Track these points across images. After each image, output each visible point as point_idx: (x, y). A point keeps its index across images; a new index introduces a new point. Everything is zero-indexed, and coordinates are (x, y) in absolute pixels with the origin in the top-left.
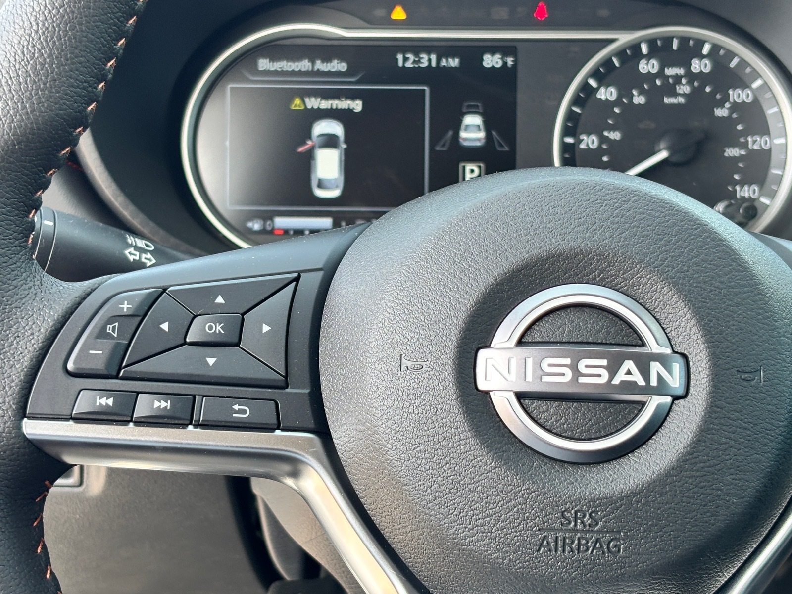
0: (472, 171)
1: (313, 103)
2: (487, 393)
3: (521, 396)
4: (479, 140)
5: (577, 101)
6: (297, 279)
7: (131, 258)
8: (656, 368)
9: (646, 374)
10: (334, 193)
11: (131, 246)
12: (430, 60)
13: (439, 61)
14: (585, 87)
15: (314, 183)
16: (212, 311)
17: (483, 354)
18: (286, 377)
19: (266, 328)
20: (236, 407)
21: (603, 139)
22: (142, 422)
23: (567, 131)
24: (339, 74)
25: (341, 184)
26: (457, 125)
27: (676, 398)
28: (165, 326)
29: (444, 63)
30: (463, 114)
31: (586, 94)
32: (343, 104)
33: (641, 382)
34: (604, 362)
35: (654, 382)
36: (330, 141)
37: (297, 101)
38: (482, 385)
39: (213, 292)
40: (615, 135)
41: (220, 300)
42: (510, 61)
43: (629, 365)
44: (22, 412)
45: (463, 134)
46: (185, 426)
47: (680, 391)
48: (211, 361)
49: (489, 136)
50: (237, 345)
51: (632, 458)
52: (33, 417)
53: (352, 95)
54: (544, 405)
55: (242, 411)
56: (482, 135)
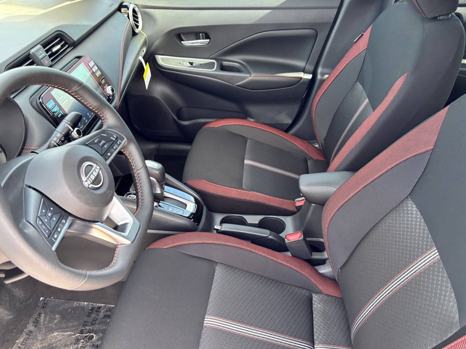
3: (92, 184)
18: (61, 213)
19: (52, 209)
20: (63, 221)
27: (101, 169)
28: (46, 220)
38: (87, 187)
48: (55, 219)
55: (64, 221)
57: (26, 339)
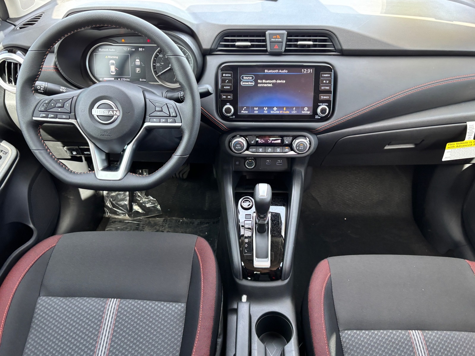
0: (138, 70)
1: (109, 57)
2: (93, 115)
3: (97, 116)
4: (139, 64)
5: (155, 57)
6: (73, 98)
7: (61, 91)
8: (115, 112)
9: (113, 113)
10: (114, 73)
11: (61, 88)
12: (129, 49)
13: (131, 49)
14: (156, 55)
15: (111, 72)
16: (60, 102)
17: (93, 110)
18: (71, 112)
19: (68, 105)
21: (160, 64)
22: (50, 118)
23: (154, 63)
24: (113, 51)
25: (115, 72)
26: (135, 61)
27: (118, 116)
28: (52, 105)
29: (132, 50)
30: (136, 59)
31: (157, 56)
32: (115, 57)
33: (113, 114)
34: (108, 111)
35: (114, 114)
36: (113, 64)
37: (106, 56)
38: (93, 114)
39: (60, 100)
40: (163, 64)
41: (61, 101)
42: (144, 49)
43: (111, 111)
44: (33, 116)
45: (136, 63)
46: (56, 119)
47: (119, 115)
48: (59, 110)
49: (141, 63)
50: (63, 107)
51: (112, 124)
52: (34, 117)
53: (116, 56)
54: (100, 117)
55: (64, 117)
56: (139, 63)
57: (187, 223)
